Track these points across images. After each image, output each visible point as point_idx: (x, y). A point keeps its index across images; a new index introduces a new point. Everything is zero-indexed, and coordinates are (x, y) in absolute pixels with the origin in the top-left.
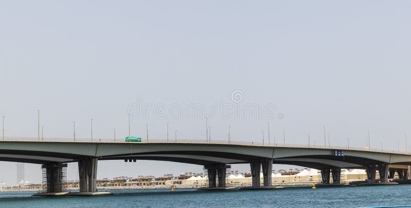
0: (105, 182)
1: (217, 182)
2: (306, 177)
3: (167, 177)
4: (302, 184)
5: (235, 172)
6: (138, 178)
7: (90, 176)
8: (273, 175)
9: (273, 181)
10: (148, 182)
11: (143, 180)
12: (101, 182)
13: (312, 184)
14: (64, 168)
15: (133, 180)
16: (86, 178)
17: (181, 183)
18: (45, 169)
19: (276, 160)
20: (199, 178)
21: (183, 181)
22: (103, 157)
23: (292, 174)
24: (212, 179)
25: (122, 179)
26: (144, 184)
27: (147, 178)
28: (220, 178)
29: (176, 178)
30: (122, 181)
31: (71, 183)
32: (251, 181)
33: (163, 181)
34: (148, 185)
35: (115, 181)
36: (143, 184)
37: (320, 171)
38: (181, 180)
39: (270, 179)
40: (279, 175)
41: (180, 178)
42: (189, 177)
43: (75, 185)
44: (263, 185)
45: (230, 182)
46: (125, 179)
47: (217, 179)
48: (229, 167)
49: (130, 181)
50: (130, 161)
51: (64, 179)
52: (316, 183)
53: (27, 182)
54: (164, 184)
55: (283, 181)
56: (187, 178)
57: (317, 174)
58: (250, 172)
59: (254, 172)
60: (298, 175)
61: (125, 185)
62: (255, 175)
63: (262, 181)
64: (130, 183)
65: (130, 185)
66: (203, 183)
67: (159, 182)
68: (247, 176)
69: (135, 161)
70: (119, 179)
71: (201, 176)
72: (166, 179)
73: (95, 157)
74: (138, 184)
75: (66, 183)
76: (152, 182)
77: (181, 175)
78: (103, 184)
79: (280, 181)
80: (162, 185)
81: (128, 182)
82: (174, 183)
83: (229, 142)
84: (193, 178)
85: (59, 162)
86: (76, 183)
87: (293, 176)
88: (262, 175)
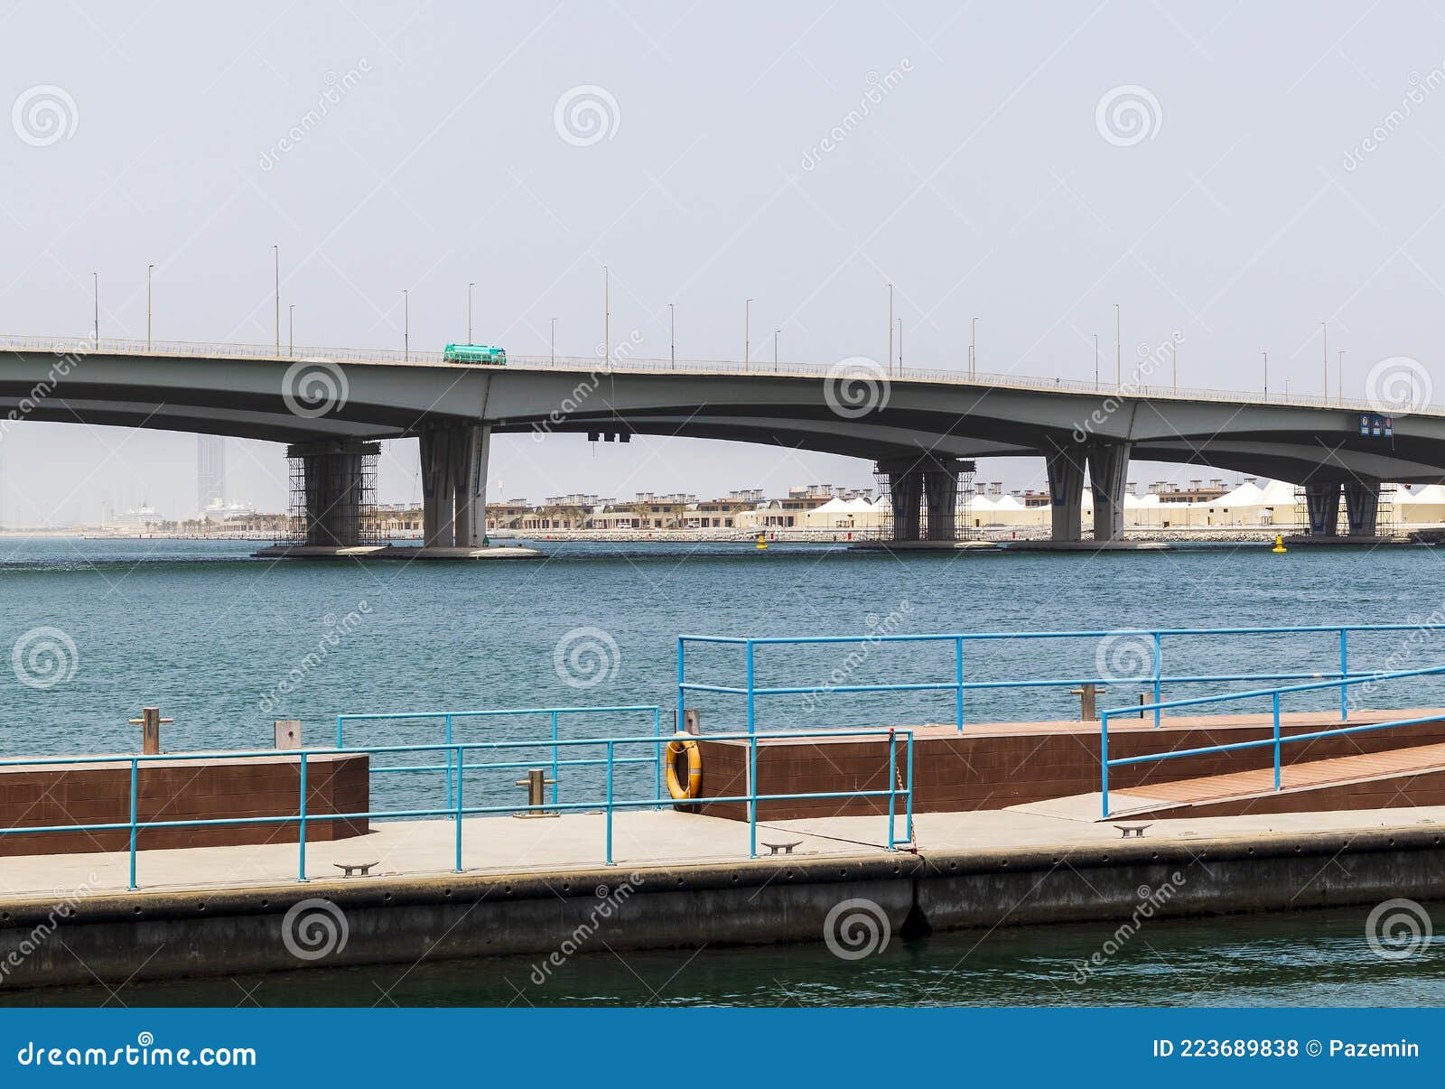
0: (515, 513)
1: (924, 522)
2: (1252, 509)
3: (740, 499)
4: (1234, 535)
5: (988, 486)
6: (634, 500)
7: (462, 491)
8: (1129, 501)
9: (1128, 521)
10: (672, 516)
11: (655, 508)
12: (500, 510)
13: (1273, 535)
14: (367, 459)
15: (619, 509)
16: (446, 496)
17: (791, 521)
18: (299, 462)
19: (1139, 445)
20: (858, 505)
21: (801, 515)
22: (508, 420)
23: (1200, 500)
24: (904, 510)
25: (576, 502)
26: (658, 524)
27: (669, 501)
28: (933, 509)
29: (773, 502)
30: (580, 512)
31: (395, 514)
32: (1049, 521)
33: (728, 515)
34: (671, 527)
35: (553, 510)
36: (652, 523)
37: (1303, 490)
38: (790, 512)
39: (1118, 514)
40: (1152, 501)
41: (787, 505)
42: (823, 502)
43: (407, 519)
44: (1091, 535)
45: (970, 523)
46: (590, 502)
47: (924, 510)
48: (970, 467)
49: (607, 509)
50: (609, 438)
51: (367, 498)
52: (1286, 534)
53: (236, 507)
54: (729, 523)
55: (1167, 524)
56: (813, 504)
57: (1292, 501)
58: (1046, 489)
59: (1059, 488)
60: (1222, 502)
61: (589, 525)
62: (1063, 497)
63: (1087, 521)
64: (606, 516)
65: (605, 524)
66: (874, 523)
67: (712, 515)
68: (1032, 501)
69: (625, 439)
70: (566, 502)
71: (866, 500)
72: (738, 507)
73: (481, 423)
74: (635, 524)
75: (374, 514)
76: (687, 515)
77: (791, 494)
78: (507, 519)
79: (1155, 524)
80: (722, 527)
81: (598, 513)
82: (769, 521)
83: (972, 374)
84: (836, 508)
85: (349, 436)
86: (413, 514)
87: (1202, 504)
88: (1087, 500)
